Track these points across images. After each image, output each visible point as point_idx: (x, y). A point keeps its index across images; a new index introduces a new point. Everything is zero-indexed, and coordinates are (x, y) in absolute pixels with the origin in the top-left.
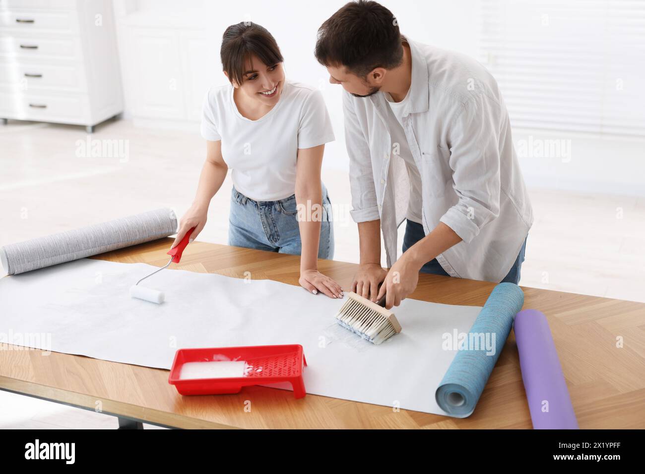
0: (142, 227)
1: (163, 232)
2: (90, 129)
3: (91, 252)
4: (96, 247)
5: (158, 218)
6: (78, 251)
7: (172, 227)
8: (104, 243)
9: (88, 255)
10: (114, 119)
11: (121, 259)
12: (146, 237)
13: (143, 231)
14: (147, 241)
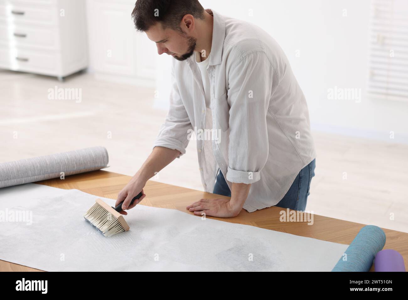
0: (80, 160)
1: (97, 165)
2: (60, 79)
3: (37, 178)
4: (41, 175)
5: (93, 154)
6: (26, 177)
7: (104, 162)
8: (48, 172)
9: (34, 181)
10: (81, 73)
11: (60, 185)
12: (82, 169)
13: (80, 164)
14: (84, 172)
